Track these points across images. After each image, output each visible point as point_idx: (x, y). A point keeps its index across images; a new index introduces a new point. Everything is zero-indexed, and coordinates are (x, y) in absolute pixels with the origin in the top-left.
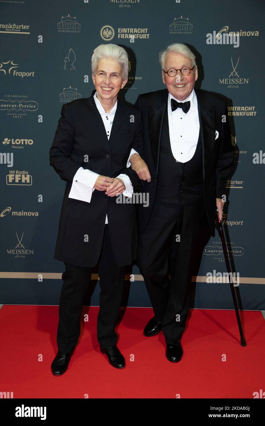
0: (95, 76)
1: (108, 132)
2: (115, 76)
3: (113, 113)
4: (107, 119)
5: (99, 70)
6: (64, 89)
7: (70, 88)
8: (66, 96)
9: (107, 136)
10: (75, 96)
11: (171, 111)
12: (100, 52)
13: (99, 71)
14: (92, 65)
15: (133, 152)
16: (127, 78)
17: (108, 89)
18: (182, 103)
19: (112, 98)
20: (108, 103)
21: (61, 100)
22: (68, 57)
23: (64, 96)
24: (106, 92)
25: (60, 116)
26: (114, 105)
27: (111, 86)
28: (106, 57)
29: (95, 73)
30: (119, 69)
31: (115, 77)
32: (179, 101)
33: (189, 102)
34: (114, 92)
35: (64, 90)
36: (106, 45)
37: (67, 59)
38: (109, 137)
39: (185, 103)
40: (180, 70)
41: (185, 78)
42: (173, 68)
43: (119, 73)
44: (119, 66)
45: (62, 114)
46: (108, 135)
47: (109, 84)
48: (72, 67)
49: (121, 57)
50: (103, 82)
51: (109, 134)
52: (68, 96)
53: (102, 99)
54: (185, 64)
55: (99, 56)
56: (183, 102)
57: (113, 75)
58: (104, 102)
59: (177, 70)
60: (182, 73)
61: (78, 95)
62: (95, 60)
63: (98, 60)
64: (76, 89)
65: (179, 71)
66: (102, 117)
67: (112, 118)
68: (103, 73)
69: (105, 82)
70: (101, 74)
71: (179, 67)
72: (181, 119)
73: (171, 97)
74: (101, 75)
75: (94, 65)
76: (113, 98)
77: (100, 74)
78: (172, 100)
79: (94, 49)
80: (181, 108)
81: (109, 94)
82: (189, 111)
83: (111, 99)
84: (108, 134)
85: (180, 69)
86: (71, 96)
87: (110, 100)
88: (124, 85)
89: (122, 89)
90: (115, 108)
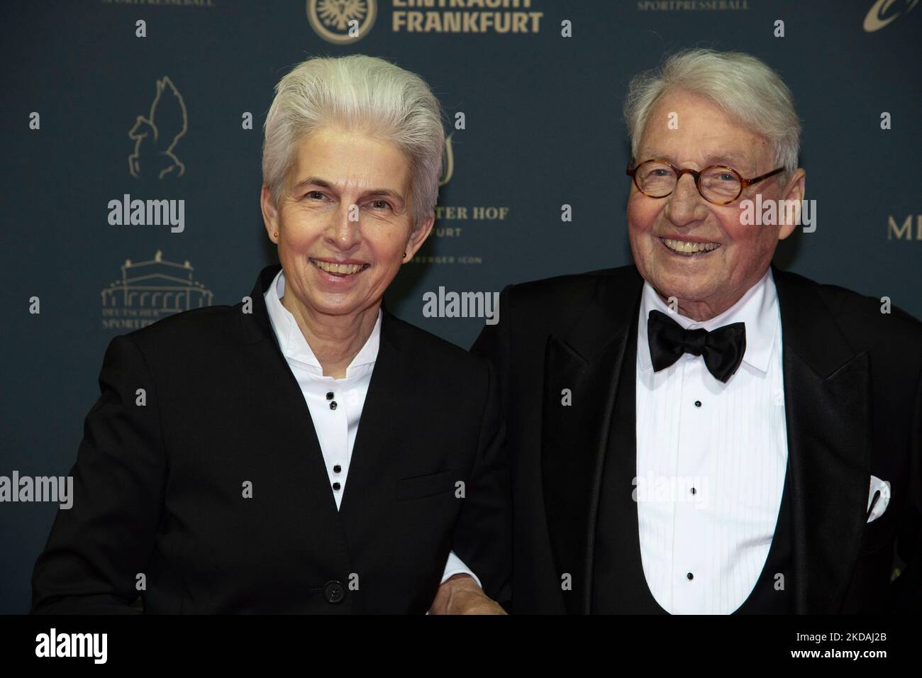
0: (278, 206)
1: (337, 469)
2: (380, 205)
3: (362, 378)
4: (333, 406)
5: (303, 177)
6: (128, 264)
7: (158, 258)
8: (136, 300)
9: (327, 489)
10: (183, 300)
11: (651, 368)
12: (310, 91)
13: (303, 184)
14: (265, 153)
15: (454, 565)
16: (432, 214)
17: (343, 269)
18: (702, 331)
19: (360, 309)
20: (338, 332)
21: (108, 318)
22: (148, 118)
23: (128, 301)
24: (334, 279)
25: (94, 394)
26: (365, 341)
27: (358, 255)
28: (343, 119)
29: (281, 192)
30: (402, 175)
31: (378, 212)
32: (687, 323)
33: (740, 327)
34: (371, 283)
35: (128, 270)
36: (340, 60)
37: (144, 128)
38: (338, 496)
39: (721, 332)
40: (697, 176)
41: (716, 215)
42: (664, 160)
43: (399, 191)
44: (401, 161)
45: (104, 386)
46: (337, 486)
47: (355, 245)
48: (170, 162)
49: (413, 121)
50: (321, 239)
51: (341, 479)
52: (148, 300)
53: (310, 311)
54: (724, 150)
55: (305, 112)
56: (710, 326)
57: (372, 200)
58: (321, 329)
59: (679, 173)
60: (706, 191)
61: (195, 295)
62: (285, 129)
63: (301, 128)
64: (187, 265)
65: (687, 178)
66: (307, 395)
67: (354, 399)
68: (324, 192)
69: (332, 234)
70: (316, 195)
71: (691, 157)
72: (696, 408)
73: (651, 302)
74: (315, 202)
75: (276, 151)
76: (365, 310)
77: (306, 195)
78: (656, 316)
79: (279, 80)
80: (701, 357)
81: (346, 290)
82: (741, 372)
83: (356, 312)
84: (333, 478)
85: (697, 169)
86: (159, 300)
87: (350, 318)
88: (418, 246)
89: (409, 263)
90: (370, 351)
